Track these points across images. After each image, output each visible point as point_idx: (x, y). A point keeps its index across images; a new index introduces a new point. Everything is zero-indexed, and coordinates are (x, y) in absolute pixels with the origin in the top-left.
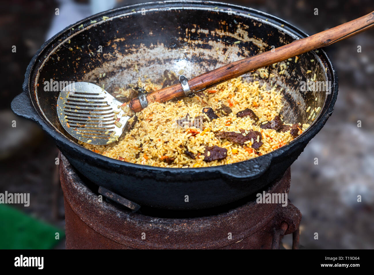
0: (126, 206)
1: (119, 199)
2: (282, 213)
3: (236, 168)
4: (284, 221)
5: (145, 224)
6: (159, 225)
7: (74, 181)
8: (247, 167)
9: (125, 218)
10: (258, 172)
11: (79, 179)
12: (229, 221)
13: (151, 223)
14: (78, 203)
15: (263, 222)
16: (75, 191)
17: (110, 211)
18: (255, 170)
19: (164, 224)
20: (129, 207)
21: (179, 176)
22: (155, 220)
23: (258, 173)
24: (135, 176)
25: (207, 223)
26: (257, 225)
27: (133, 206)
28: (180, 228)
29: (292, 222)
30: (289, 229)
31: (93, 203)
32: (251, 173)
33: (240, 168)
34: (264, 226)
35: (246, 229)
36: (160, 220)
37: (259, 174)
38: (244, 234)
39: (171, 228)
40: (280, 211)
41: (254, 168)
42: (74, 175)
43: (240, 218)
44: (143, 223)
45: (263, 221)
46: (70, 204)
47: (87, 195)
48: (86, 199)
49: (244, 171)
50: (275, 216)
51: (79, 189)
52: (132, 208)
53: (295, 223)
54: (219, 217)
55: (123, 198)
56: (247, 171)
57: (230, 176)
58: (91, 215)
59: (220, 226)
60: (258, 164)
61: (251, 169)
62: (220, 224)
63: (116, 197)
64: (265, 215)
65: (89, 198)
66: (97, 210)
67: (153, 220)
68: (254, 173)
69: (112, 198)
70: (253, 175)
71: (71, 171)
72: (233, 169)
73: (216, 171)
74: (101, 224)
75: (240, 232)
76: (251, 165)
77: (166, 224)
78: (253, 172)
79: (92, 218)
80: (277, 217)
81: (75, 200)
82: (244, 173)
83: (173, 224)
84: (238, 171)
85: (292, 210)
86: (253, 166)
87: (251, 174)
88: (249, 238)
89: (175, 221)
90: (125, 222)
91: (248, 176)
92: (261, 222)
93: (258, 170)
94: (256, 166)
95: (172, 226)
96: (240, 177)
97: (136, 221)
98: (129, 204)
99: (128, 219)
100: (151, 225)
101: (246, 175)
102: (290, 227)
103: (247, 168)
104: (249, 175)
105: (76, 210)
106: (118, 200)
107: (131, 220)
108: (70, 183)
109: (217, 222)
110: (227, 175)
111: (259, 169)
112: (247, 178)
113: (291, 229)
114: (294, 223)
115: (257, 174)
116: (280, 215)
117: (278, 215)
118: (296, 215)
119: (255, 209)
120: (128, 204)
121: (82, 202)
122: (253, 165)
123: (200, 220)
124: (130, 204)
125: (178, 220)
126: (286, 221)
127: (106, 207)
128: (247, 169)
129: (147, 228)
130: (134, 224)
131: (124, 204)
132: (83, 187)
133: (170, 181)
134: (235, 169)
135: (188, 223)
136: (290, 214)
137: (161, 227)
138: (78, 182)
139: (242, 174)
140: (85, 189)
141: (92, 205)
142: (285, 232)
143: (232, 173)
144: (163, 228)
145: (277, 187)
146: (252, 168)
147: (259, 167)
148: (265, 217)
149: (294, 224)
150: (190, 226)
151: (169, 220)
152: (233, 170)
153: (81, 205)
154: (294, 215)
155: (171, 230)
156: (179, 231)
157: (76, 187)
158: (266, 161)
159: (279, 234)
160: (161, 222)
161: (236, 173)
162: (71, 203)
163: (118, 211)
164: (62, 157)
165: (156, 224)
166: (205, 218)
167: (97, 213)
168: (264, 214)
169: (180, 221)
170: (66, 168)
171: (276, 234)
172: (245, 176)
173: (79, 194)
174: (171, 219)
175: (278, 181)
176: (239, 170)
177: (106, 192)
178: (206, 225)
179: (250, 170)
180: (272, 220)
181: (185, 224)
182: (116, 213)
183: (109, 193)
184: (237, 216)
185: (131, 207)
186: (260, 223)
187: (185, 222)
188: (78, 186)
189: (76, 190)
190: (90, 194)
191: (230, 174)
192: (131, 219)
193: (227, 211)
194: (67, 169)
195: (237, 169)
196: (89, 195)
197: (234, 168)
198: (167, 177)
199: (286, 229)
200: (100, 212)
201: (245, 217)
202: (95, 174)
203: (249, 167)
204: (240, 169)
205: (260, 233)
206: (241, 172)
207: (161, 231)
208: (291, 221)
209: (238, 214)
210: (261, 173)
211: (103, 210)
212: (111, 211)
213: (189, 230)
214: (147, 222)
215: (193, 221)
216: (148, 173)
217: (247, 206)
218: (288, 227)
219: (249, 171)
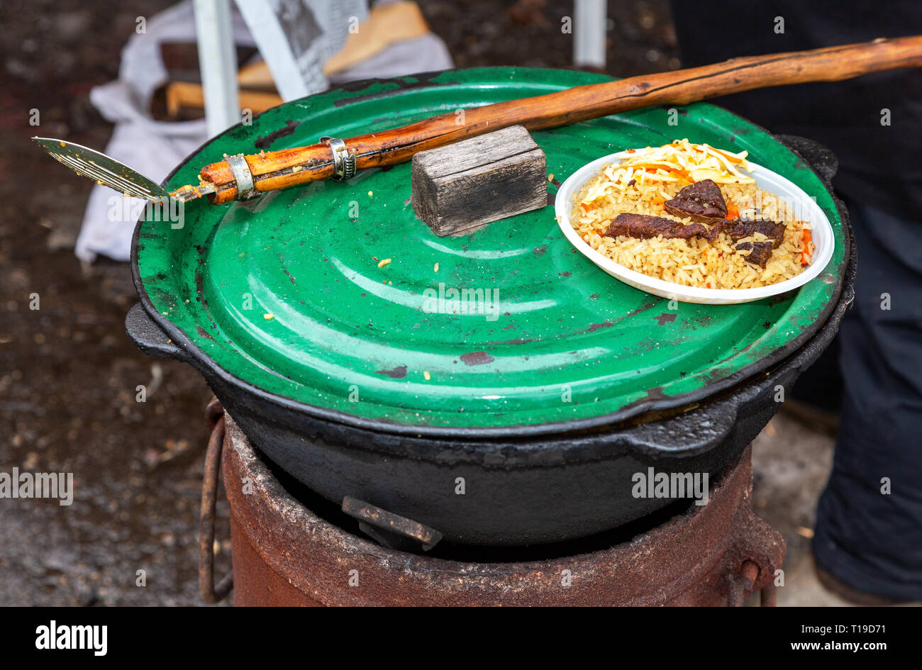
0: (412, 534)
1: (394, 522)
2: (743, 542)
3: (662, 430)
4: (749, 560)
5: (448, 579)
6: (480, 580)
7: (273, 496)
8: (687, 426)
9: (400, 570)
10: (712, 435)
11: (282, 489)
12: (635, 561)
13: (461, 575)
14: (280, 545)
15: (704, 563)
16: (274, 517)
17: (364, 555)
18: (706, 432)
19: (492, 575)
20: (420, 537)
21: (537, 456)
22: (470, 568)
23: (713, 438)
24: (433, 462)
25: (587, 568)
26: (693, 571)
27: (428, 534)
28: (527, 584)
29: (769, 561)
30: (761, 577)
31: (321, 540)
32: (697, 439)
33: (672, 429)
34: (706, 572)
35: (670, 580)
36: (482, 568)
37: (714, 440)
38: (666, 593)
39: (507, 585)
40: (738, 536)
41: (703, 428)
42: (270, 481)
43: (658, 553)
44: (442, 578)
45: (705, 561)
46: (260, 551)
47: (307, 524)
48: (304, 532)
49: (680, 436)
50: (728, 550)
51: (284, 511)
52: (426, 540)
53: (775, 563)
54: (614, 552)
55: (402, 518)
56: (687, 436)
57: (650, 449)
58: (315, 570)
59: (616, 575)
60: (710, 420)
61: (696, 430)
62: (616, 570)
63: (388, 516)
64: (708, 545)
65: (311, 529)
66: (332, 557)
67: (465, 569)
68: (704, 438)
69: (378, 519)
70: (702, 443)
71: (260, 473)
72: (655, 433)
73: (618, 440)
74: (339, 589)
75: (657, 588)
76: (695, 422)
77: (496, 575)
78: (701, 436)
79: (319, 577)
80: (732, 552)
81: (273, 538)
82: (683, 441)
83: (511, 575)
84: (667, 437)
85: (763, 534)
86: (698, 424)
87: (696, 441)
88: (675, 601)
89: (515, 567)
90: (401, 579)
91: (693, 446)
92: (701, 563)
93: (712, 432)
94: (707, 424)
95: (510, 580)
96: (675, 449)
97: (426, 574)
98: (417, 532)
99: (408, 571)
100: (461, 581)
101: (687, 443)
102: (762, 572)
103: (687, 429)
104: (695, 443)
105: (275, 562)
106: (392, 523)
107: (415, 573)
108: (262, 501)
109: (610, 564)
110: (644, 445)
111: (715, 431)
112: (690, 450)
113: (766, 576)
114: (772, 562)
115: (710, 439)
116: (738, 546)
117: (735, 546)
118: (775, 543)
119: (689, 532)
120: (415, 529)
121: (293, 541)
122: (699, 422)
123: (573, 563)
124: (422, 531)
125: (522, 565)
126: (752, 558)
127: (353, 547)
128: (687, 432)
129: (452, 590)
130: (420, 581)
131: (407, 532)
132: (294, 507)
133: (515, 468)
134: (660, 432)
135: (546, 570)
136: (761, 543)
137: (484, 584)
138: (282, 496)
139: (677, 442)
140: (300, 510)
141: (320, 544)
142: (753, 584)
143: (655, 441)
144: (489, 585)
145: (733, 480)
146: (698, 429)
147: (712, 425)
148: (708, 551)
149: (771, 566)
150: (549, 577)
151: (501, 566)
152: (657, 435)
153: (290, 548)
154: (769, 545)
155: (506, 589)
156: (525, 590)
157: (278, 508)
158: (725, 411)
159: (743, 589)
160: (483, 571)
161: (664, 441)
162: (262, 548)
163: (384, 554)
164: (236, 444)
165: (473, 578)
166: (582, 556)
167: (333, 562)
168: (706, 544)
169: (527, 567)
170: (250, 466)
171: (735, 589)
172: (685, 447)
173: (286, 522)
174: (506, 565)
175: (733, 468)
176: (669, 434)
177: (363, 507)
178: (585, 572)
179: (694, 432)
180: (722, 560)
181: (538, 574)
182: (378, 558)
183: (370, 508)
184: (651, 549)
185: (424, 536)
186: (698, 565)
187: (539, 569)
188: (282, 506)
189: (279, 514)
190: (313, 520)
191: (651, 445)
192: (414, 569)
193: (630, 540)
194: (251, 469)
195: (666, 433)
196: (310, 523)
197: (657, 430)
198: (509, 459)
199: (755, 578)
200: (339, 560)
201: (669, 551)
202: (331, 470)
203: (691, 427)
204: (671, 432)
205: (698, 588)
206: (674, 438)
207: (484, 593)
208: (765, 558)
209: (653, 544)
210: (718, 436)
211: (348, 554)
212: (366, 555)
213: (548, 586)
214: (452, 575)
215: (556, 564)
216: (465, 454)
217: (671, 526)
218: (759, 574)
219: (691, 435)
